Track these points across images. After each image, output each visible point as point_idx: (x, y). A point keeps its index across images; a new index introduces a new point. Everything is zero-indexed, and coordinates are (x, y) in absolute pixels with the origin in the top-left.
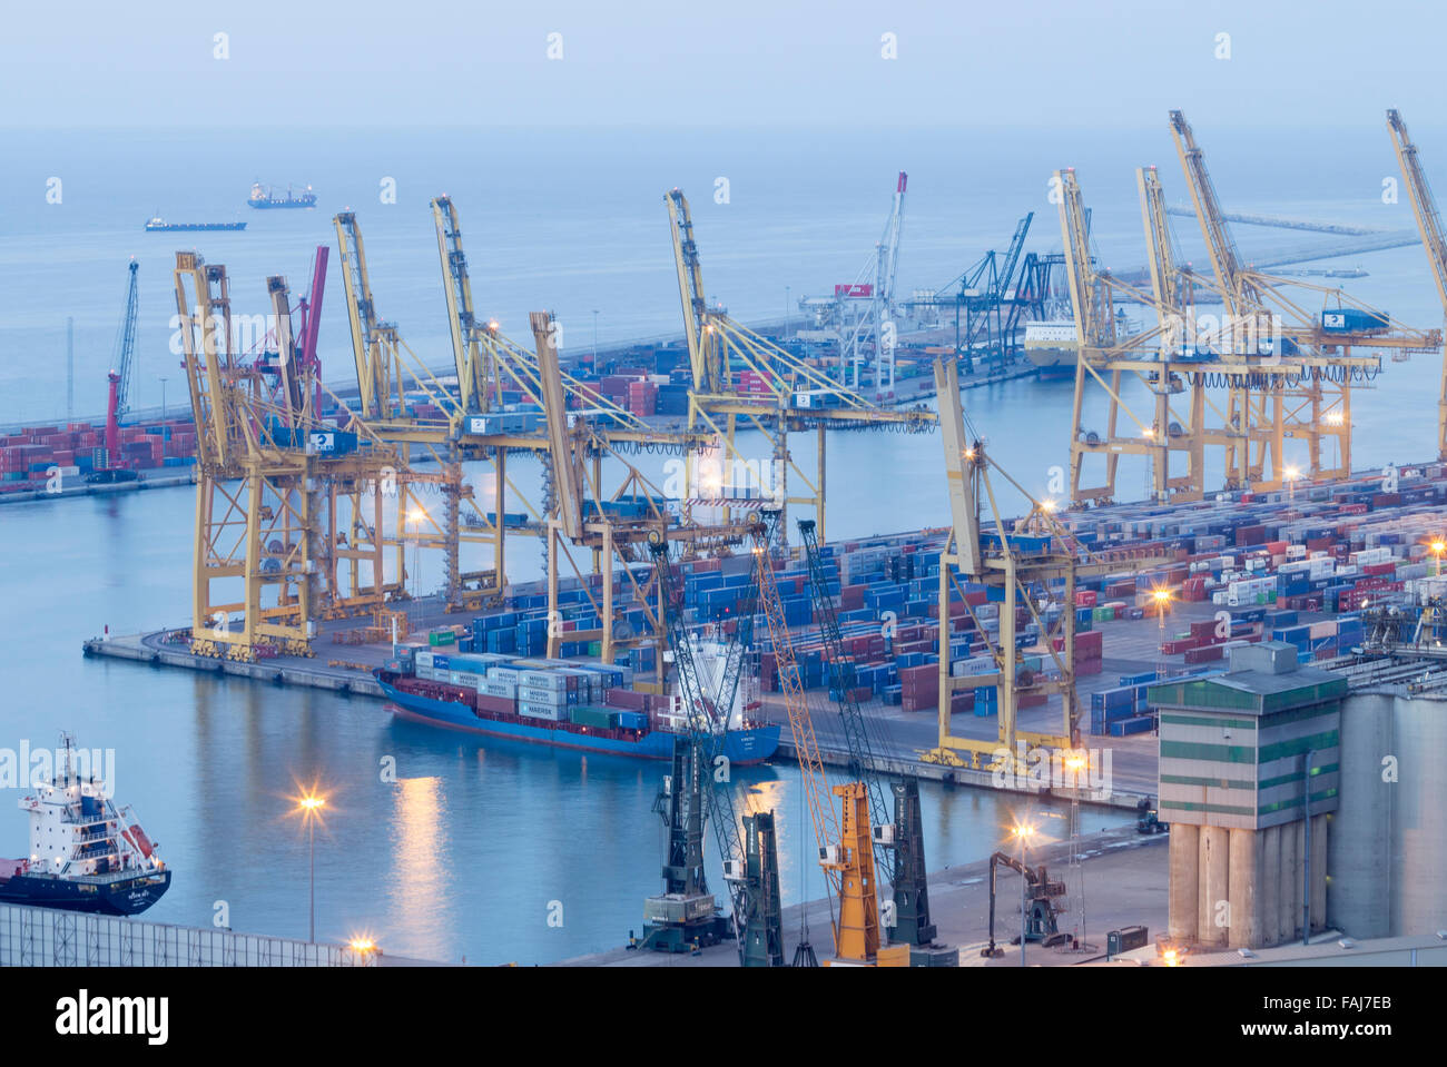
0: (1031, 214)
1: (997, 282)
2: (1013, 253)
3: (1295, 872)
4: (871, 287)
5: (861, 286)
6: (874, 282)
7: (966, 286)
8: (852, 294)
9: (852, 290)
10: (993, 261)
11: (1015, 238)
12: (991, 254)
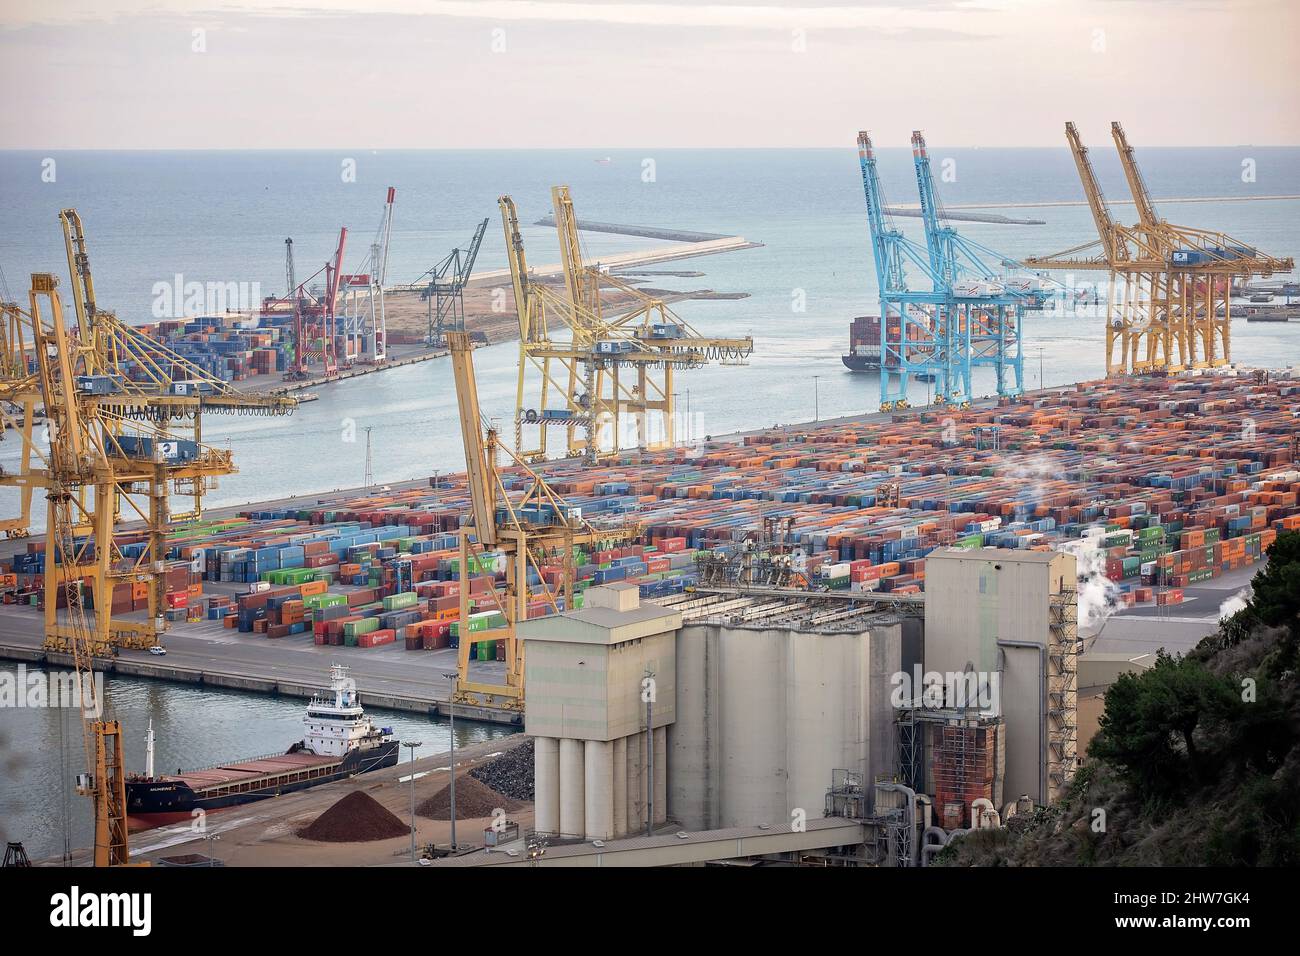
0: (487, 220)
1: (461, 273)
2: (473, 251)
3: (640, 775)
4: (368, 276)
5: (359, 276)
6: (367, 272)
7: (436, 277)
8: (353, 283)
9: (353, 279)
10: (458, 257)
11: (474, 239)
12: (456, 251)
